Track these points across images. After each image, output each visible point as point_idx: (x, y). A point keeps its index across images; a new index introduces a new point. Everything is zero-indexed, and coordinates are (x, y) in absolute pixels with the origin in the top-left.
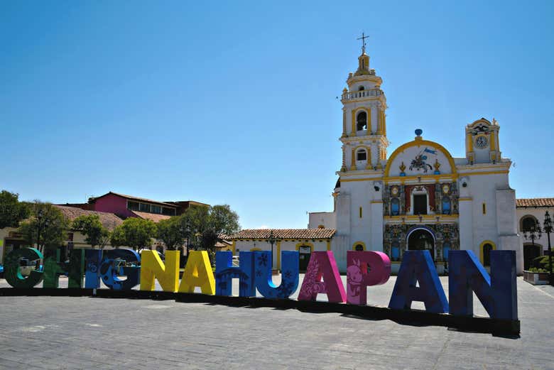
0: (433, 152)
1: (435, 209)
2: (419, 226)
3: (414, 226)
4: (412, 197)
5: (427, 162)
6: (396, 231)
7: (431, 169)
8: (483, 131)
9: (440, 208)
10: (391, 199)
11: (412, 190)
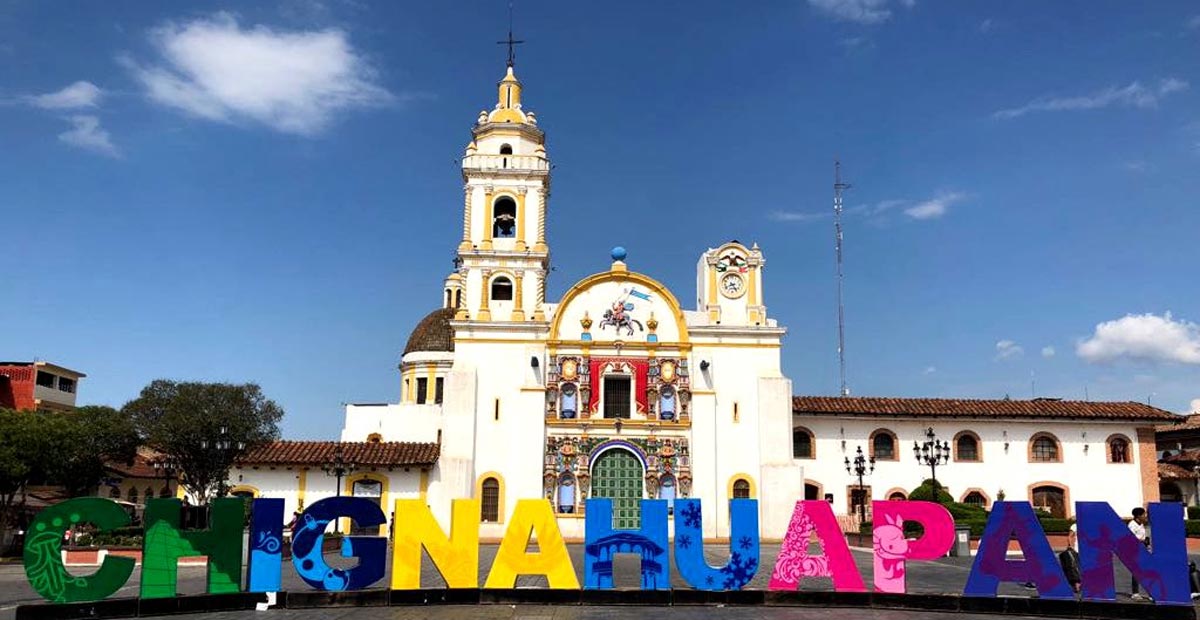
0: (646, 297)
1: (646, 408)
2: (614, 442)
3: (605, 441)
4: (602, 382)
5: (632, 315)
6: (568, 449)
7: (642, 329)
8: (736, 265)
9: (657, 409)
10: (561, 384)
11: (604, 368)
